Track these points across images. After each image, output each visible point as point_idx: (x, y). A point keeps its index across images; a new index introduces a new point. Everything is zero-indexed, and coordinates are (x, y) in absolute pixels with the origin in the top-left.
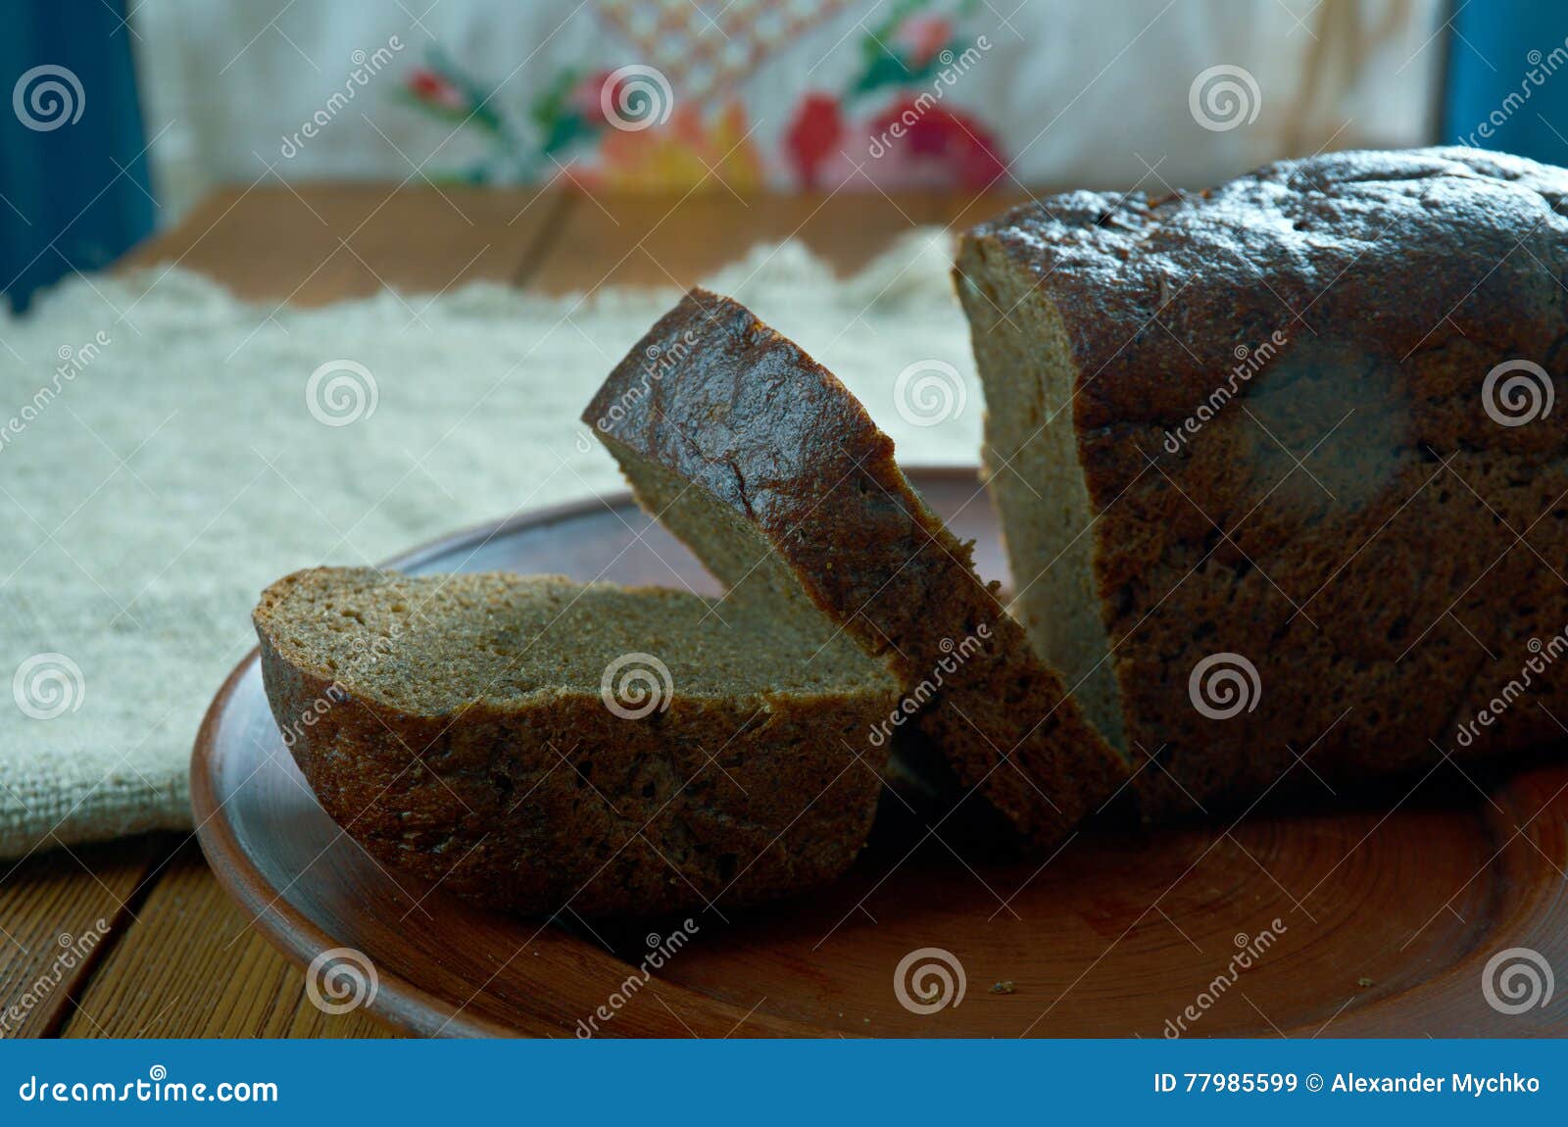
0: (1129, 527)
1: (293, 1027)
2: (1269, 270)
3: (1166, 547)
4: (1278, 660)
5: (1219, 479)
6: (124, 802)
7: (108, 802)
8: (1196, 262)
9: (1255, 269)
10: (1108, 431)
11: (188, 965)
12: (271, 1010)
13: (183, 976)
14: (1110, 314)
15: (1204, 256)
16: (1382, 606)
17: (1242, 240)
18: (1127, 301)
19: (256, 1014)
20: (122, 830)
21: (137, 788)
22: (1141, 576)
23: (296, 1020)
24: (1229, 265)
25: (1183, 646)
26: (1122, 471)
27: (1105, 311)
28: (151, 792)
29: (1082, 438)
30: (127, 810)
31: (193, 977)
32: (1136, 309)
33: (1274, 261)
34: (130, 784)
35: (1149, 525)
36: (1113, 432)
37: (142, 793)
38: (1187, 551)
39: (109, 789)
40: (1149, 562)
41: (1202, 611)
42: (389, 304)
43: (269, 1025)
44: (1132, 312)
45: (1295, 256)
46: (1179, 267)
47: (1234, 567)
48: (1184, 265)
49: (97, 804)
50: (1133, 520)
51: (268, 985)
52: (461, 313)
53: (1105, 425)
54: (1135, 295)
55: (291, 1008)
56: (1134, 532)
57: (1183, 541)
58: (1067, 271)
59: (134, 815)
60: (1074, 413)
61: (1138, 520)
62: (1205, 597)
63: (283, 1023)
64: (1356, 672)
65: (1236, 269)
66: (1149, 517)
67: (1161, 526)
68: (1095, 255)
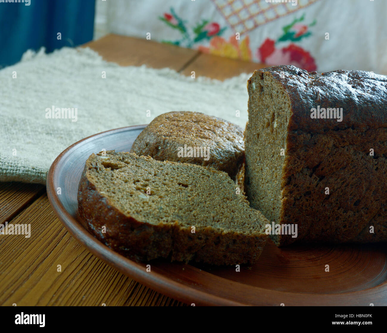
0: (295, 160)
1: (61, 241)
2: (347, 97)
3: (303, 168)
4: (324, 206)
5: (322, 152)
6: (34, 174)
7: (29, 173)
8: (327, 90)
9: (342, 95)
10: (296, 132)
11: (39, 220)
12: (57, 235)
13: (37, 222)
14: (303, 99)
15: (329, 89)
16: (355, 196)
17: (340, 87)
18: (308, 97)
19: (52, 236)
20: (31, 181)
21: (37, 171)
22: (295, 175)
23: (63, 239)
24: (336, 93)
25: (301, 197)
26: (297, 144)
27: (302, 98)
28: (41, 173)
29: (289, 132)
30: (34, 176)
31: (40, 223)
32: (310, 100)
33: (348, 95)
34: (36, 170)
35: (300, 161)
36: (298, 132)
37: (39, 173)
38: (308, 170)
39: (30, 169)
40: (298, 171)
41: (309, 188)
42: (143, 69)
43: (55, 239)
44: (309, 100)
45: (354, 94)
46: (322, 91)
47: (319, 177)
48: (324, 90)
49: (26, 173)
50: (297, 159)
51: (58, 229)
52: (160, 75)
53: (296, 130)
54: (310, 96)
55: (62, 236)
56: (296, 162)
57: (308, 168)
58: (291, 85)
59: (35, 178)
60: (288, 125)
61: (298, 159)
62: (310, 184)
63: (59, 239)
64: (343, 213)
65: (338, 94)
66: (301, 159)
67: (303, 162)
68: (299, 83)
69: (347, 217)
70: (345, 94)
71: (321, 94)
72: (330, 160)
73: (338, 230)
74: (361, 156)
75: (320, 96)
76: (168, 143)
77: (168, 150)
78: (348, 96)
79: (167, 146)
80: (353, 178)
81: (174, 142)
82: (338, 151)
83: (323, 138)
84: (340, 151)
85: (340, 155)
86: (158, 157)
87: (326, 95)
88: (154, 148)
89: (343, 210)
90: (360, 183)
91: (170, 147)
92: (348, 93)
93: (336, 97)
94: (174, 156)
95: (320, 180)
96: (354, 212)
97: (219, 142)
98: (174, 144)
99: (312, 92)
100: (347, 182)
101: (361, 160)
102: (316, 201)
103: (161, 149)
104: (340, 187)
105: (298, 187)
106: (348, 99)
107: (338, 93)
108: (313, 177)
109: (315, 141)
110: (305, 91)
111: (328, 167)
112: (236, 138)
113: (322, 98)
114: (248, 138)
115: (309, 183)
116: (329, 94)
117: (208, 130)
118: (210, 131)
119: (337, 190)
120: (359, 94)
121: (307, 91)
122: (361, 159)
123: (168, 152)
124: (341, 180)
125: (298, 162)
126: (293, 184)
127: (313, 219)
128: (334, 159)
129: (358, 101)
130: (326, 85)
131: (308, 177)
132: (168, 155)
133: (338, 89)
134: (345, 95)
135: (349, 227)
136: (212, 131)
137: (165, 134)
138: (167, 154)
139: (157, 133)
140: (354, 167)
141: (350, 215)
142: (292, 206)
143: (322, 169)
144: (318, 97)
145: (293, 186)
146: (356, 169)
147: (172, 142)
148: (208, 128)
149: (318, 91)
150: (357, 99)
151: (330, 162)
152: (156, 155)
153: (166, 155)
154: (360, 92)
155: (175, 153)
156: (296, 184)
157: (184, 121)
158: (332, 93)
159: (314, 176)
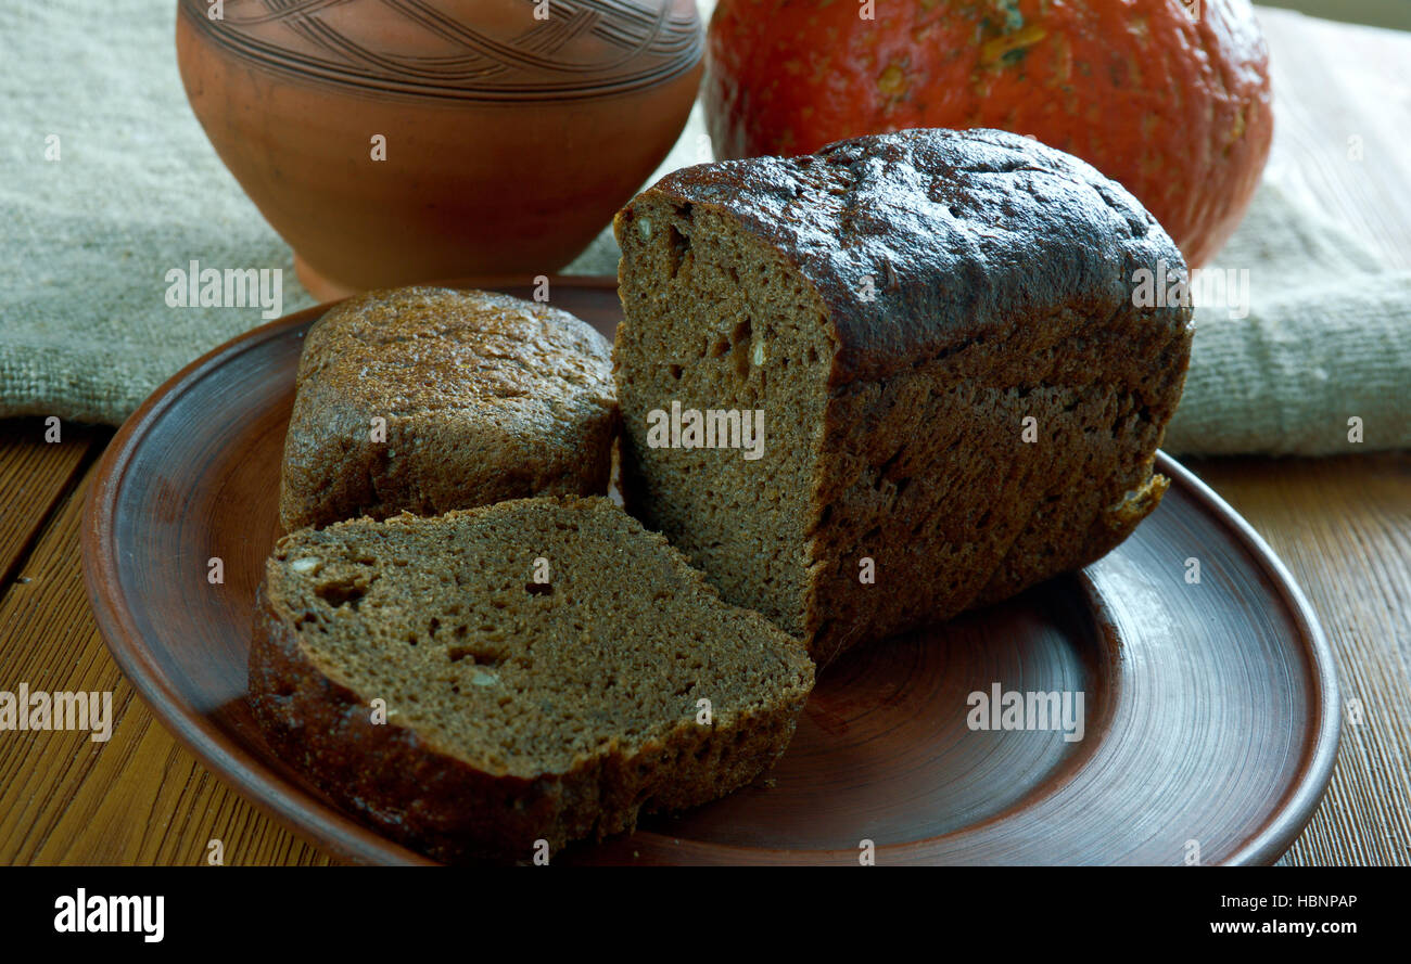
69: (960, 560)
70: (950, 247)
71: (896, 266)
72: (925, 434)
73: (940, 598)
74: (992, 401)
75: (895, 273)
76: (414, 436)
77: (419, 458)
78: (962, 253)
79: (413, 444)
80: (977, 463)
81: (432, 429)
82: (941, 406)
83: (911, 385)
84: (947, 405)
85: (949, 414)
86: (390, 479)
87: (909, 266)
88: (374, 456)
89: (951, 546)
90: (993, 469)
91: (425, 447)
92: (958, 245)
93: (933, 264)
94: (441, 472)
95: (900, 491)
96: (975, 544)
97: (553, 397)
98: (435, 437)
99: (871, 262)
100: (964, 477)
101: (994, 412)
102: (892, 547)
103: (396, 456)
104: (947, 495)
105: (850, 525)
106: (963, 264)
107: (935, 251)
108: (883, 490)
109: (891, 399)
110: (853, 266)
111: (920, 453)
112: (586, 367)
113: (902, 278)
114: (633, 370)
115: (875, 506)
116: (913, 258)
117: (500, 357)
118: (508, 362)
119: (939, 503)
120: (983, 237)
121: (859, 263)
122: (995, 408)
123: (420, 463)
124: (950, 476)
125: (849, 462)
126: (838, 522)
127: (884, 593)
128: (934, 430)
129: (986, 262)
130: (895, 229)
131: (872, 491)
132: (422, 472)
133: (929, 236)
134: (952, 252)
135: (964, 582)
136: (511, 360)
137: (393, 405)
138: (419, 469)
139: (367, 405)
140: (980, 433)
141: (966, 555)
142: (835, 576)
143: (907, 463)
144: (891, 277)
145: (837, 526)
146: (984, 439)
147: (428, 431)
148: (496, 352)
149: (886, 257)
150: (982, 257)
151: (924, 439)
152: (383, 474)
153: (416, 473)
154: (981, 228)
155: (443, 463)
156: (846, 519)
157: (415, 336)
158: (921, 256)
159: (887, 483)
